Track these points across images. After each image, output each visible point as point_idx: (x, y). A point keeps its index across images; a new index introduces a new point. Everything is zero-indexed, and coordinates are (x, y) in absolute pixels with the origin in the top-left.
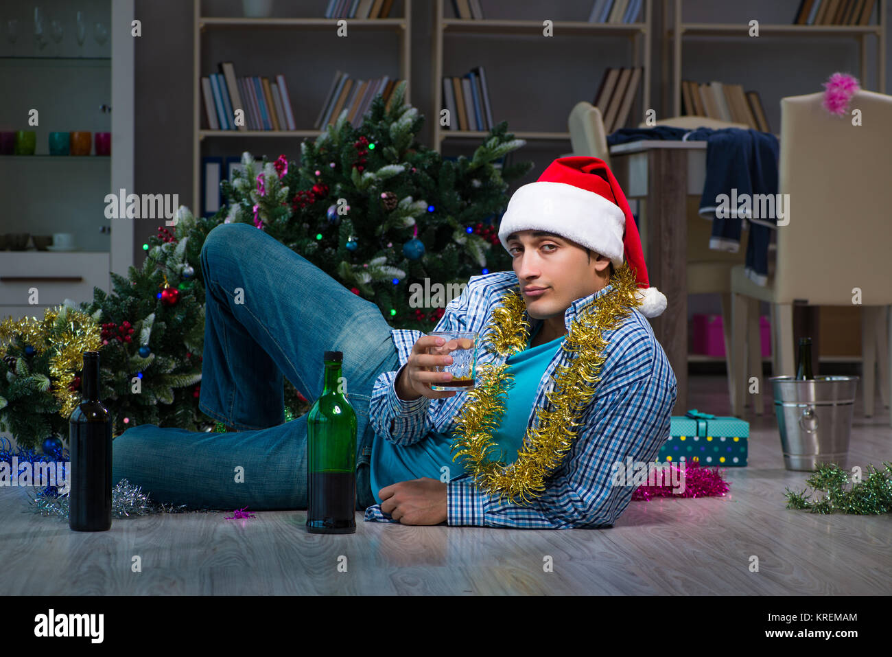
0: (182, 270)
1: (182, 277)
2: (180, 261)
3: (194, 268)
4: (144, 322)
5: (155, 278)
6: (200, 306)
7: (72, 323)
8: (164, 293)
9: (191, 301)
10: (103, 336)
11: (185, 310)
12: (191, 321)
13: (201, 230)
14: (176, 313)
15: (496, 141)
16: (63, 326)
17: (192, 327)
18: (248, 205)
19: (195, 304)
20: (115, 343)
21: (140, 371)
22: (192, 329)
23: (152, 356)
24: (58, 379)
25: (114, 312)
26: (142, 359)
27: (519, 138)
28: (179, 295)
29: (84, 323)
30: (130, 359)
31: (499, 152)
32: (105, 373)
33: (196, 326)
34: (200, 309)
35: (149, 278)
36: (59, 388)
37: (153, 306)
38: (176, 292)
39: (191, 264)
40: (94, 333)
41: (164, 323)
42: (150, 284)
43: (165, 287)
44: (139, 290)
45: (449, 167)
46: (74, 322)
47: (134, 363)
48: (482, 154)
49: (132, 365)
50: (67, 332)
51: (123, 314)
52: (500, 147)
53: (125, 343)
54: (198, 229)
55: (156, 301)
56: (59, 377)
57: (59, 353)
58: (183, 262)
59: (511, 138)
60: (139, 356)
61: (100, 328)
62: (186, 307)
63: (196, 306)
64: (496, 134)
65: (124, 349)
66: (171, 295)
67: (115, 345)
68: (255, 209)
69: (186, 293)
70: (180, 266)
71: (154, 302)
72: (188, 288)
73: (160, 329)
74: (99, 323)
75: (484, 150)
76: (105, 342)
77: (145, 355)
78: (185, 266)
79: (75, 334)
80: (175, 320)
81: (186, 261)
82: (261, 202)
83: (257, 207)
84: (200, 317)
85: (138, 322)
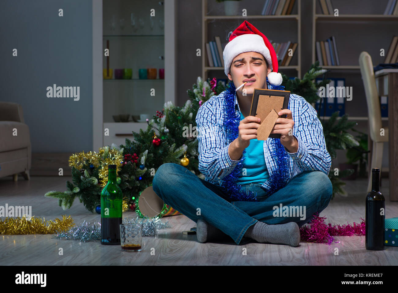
0: (163, 130)
1: (163, 133)
2: (163, 126)
3: (169, 130)
4: (144, 154)
5: (150, 134)
6: (170, 146)
7: (111, 154)
8: (154, 141)
9: (166, 144)
10: (125, 160)
11: (163, 148)
12: (166, 153)
13: (175, 112)
14: (160, 150)
15: (314, 70)
16: (107, 156)
17: (167, 156)
18: (198, 100)
19: (167, 145)
20: (130, 163)
21: (141, 176)
22: (167, 157)
23: (146, 169)
24: (102, 179)
25: (130, 149)
26: (142, 170)
27: (324, 69)
28: (161, 142)
29: (116, 154)
30: (137, 170)
31: (315, 75)
32: (124, 177)
33: (168, 155)
34: (169, 148)
35: (148, 134)
36: (102, 183)
37: (150, 146)
38: (159, 140)
39: (167, 128)
40: (120, 159)
41: (152, 154)
42: (149, 137)
43: (155, 138)
44: (144, 139)
45: (290, 82)
46: (111, 153)
47: (138, 172)
48: (307, 76)
49: (137, 173)
50: (108, 158)
51: (135, 150)
52: (316, 72)
53: (135, 163)
54: (173, 111)
55: (151, 144)
56: (103, 178)
57: (103, 168)
58: (164, 127)
59: (321, 69)
60: (140, 170)
61: (123, 156)
62: (163, 147)
63: (168, 146)
64: (314, 67)
65: (134, 166)
66: (157, 141)
67: (130, 164)
68: (200, 103)
69: (164, 141)
70: (162, 128)
71: (150, 145)
72: (165, 138)
73: (151, 157)
74: (123, 154)
75: (308, 75)
76: (126, 163)
77: (143, 169)
78: (165, 128)
79: (112, 159)
80: (159, 152)
81: (165, 126)
82: (203, 99)
83: (201, 102)
84: (170, 152)
85: (141, 154)
